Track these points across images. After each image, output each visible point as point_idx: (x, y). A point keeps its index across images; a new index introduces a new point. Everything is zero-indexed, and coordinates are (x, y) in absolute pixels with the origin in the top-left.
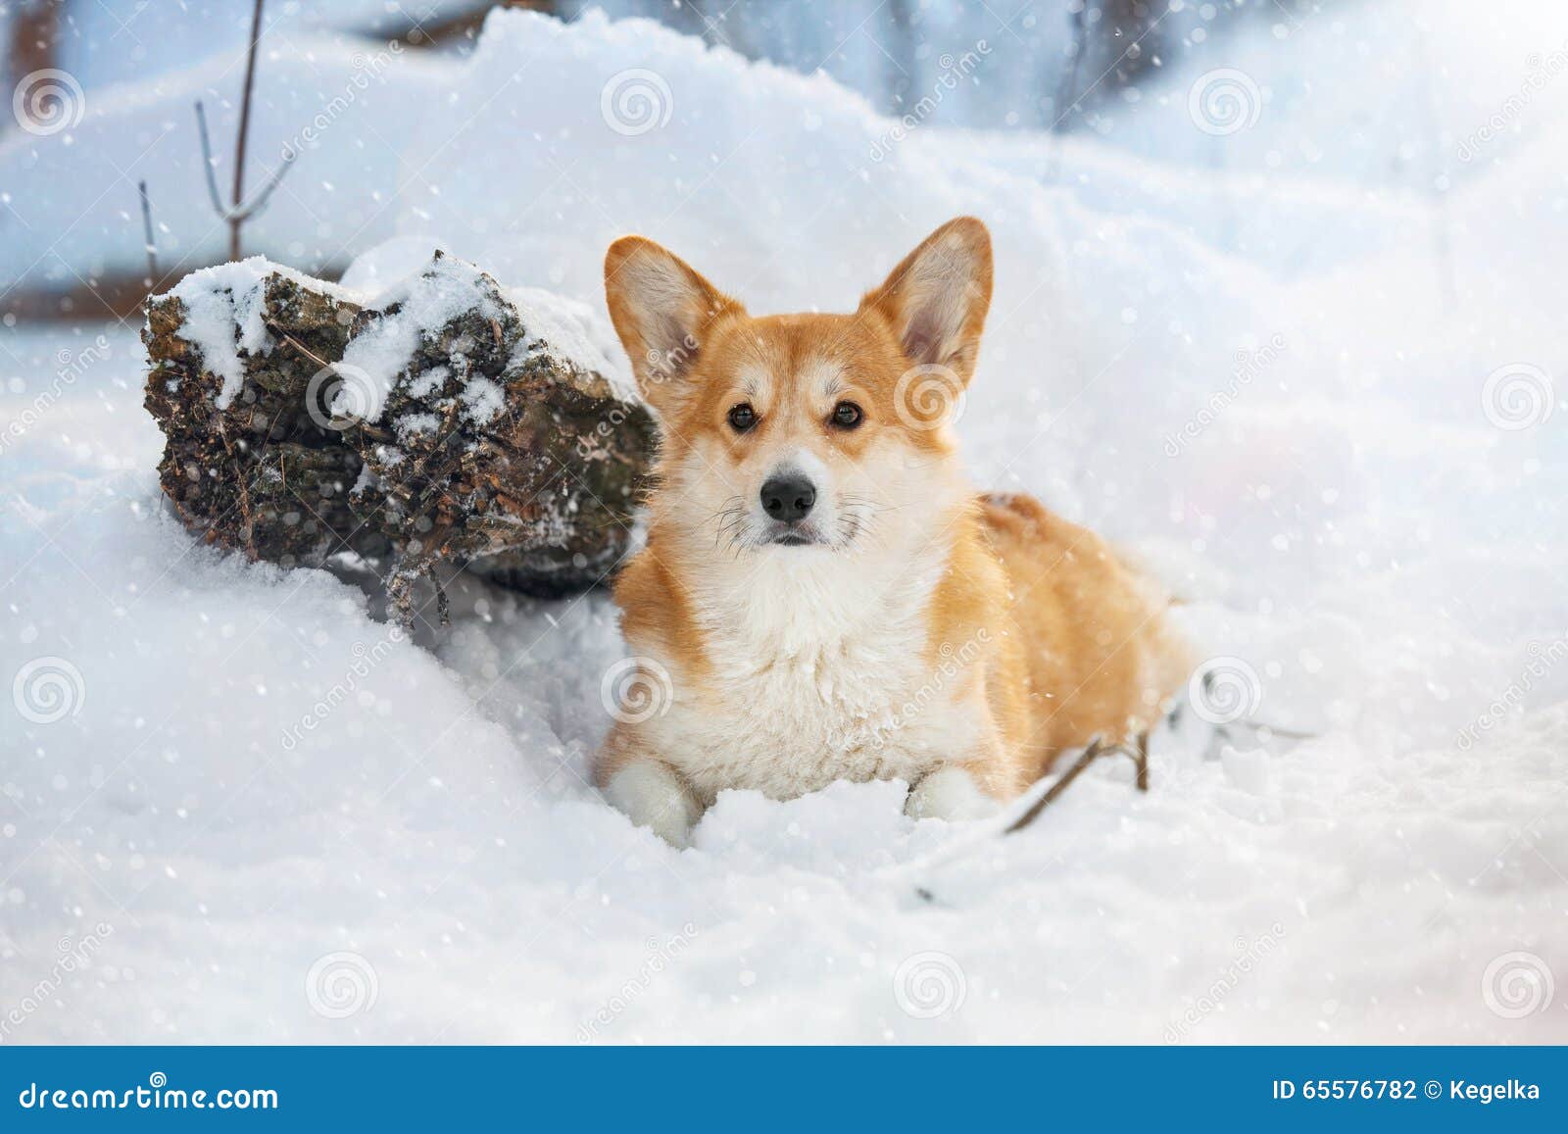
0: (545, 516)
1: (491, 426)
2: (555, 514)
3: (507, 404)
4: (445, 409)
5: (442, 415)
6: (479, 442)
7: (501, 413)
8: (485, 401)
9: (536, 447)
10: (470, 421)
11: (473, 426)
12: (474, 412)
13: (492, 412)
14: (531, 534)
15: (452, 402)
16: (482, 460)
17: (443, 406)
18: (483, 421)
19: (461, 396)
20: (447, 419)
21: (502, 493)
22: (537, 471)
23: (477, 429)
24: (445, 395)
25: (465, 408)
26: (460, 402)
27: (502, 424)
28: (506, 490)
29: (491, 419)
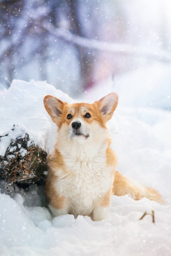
0: (31, 173)
1: (25, 157)
2: (33, 173)
3: (27, 152)
4: (16, 154)
5: (16, 155)
6: (22, 160)
7: (27, 154)
8: (24, 152)
9: (32, 161)
10: (21, 156)
11: (21, 157)
12: (21, 154)
13: (25, 154)
14: (29, 176)
15: (17, 152)
16: (23, 163)
17: (16, 153)
18: (23, 156)
19: (19, 151)
20: (17, 156)
21: (26, 169)
22: (31, 165)
23: (22, 157)
24: (16, 151)
25: (20, 153)
26: (19, 152)
27: (27, 156)
28: (26, 168)
29: (25, 155)
